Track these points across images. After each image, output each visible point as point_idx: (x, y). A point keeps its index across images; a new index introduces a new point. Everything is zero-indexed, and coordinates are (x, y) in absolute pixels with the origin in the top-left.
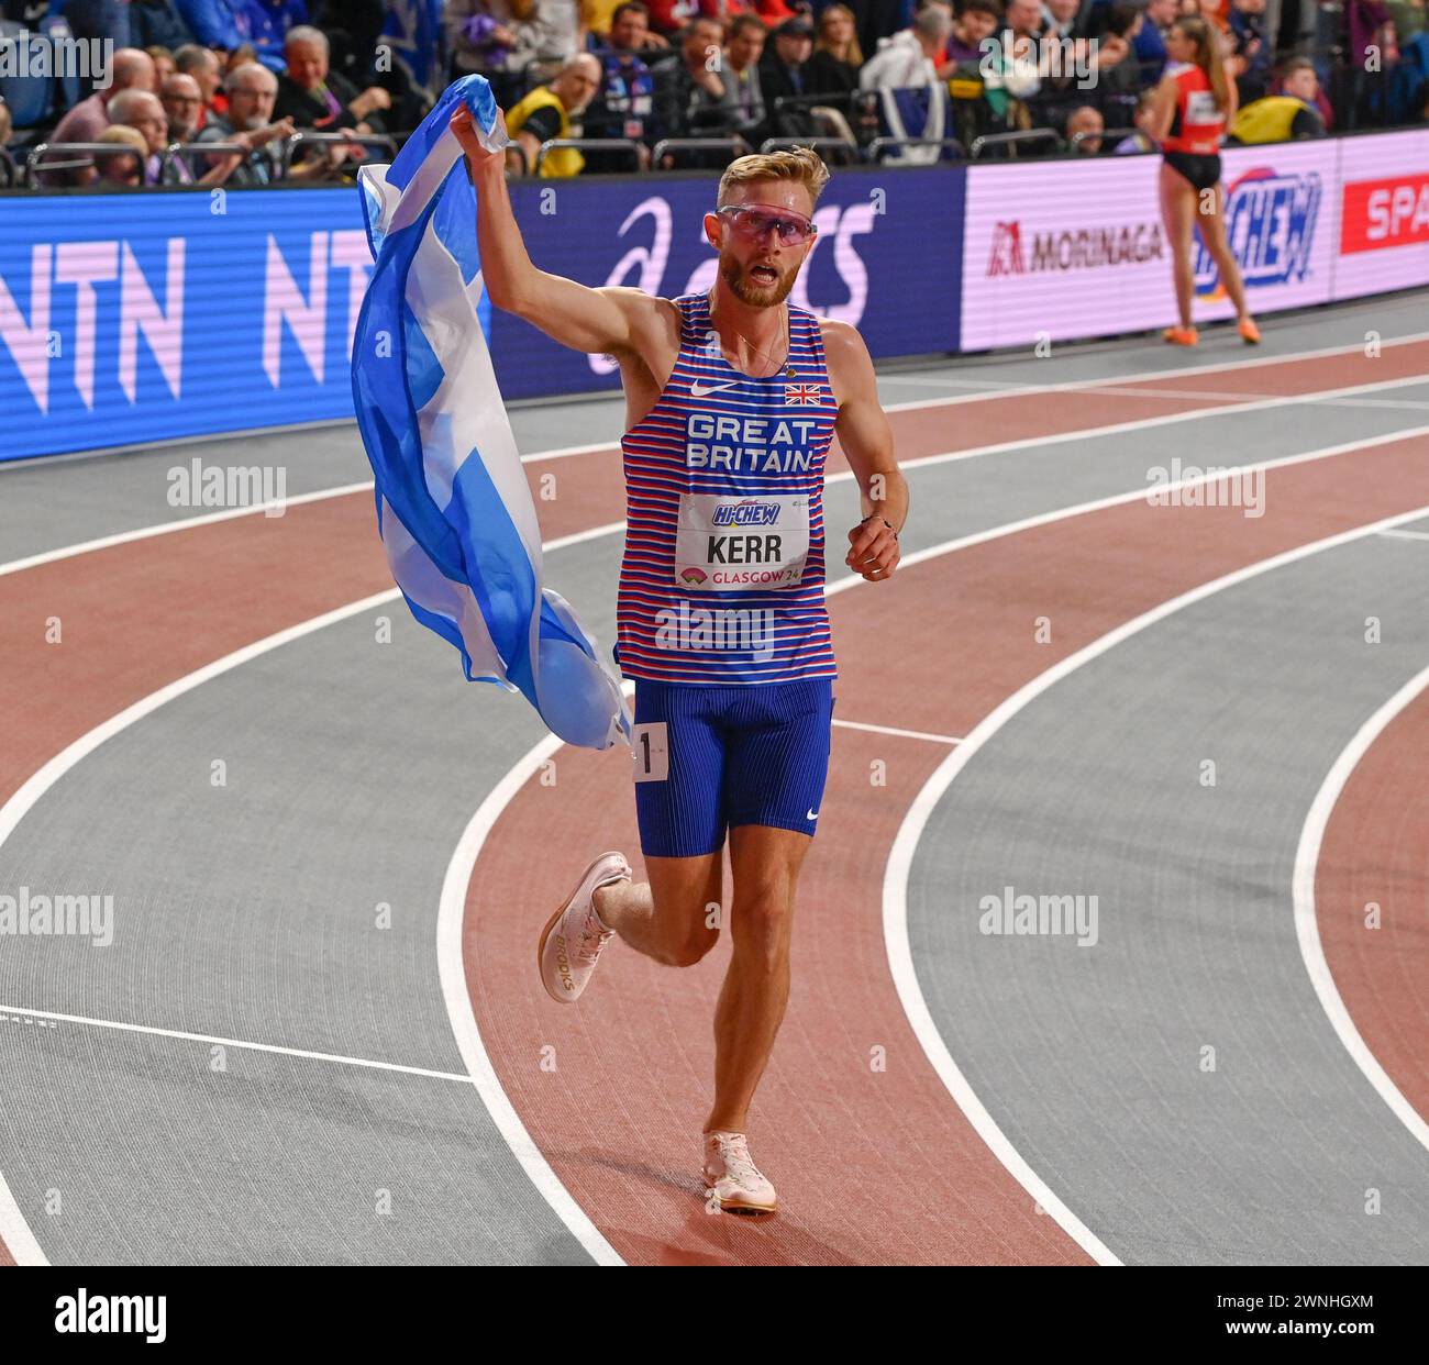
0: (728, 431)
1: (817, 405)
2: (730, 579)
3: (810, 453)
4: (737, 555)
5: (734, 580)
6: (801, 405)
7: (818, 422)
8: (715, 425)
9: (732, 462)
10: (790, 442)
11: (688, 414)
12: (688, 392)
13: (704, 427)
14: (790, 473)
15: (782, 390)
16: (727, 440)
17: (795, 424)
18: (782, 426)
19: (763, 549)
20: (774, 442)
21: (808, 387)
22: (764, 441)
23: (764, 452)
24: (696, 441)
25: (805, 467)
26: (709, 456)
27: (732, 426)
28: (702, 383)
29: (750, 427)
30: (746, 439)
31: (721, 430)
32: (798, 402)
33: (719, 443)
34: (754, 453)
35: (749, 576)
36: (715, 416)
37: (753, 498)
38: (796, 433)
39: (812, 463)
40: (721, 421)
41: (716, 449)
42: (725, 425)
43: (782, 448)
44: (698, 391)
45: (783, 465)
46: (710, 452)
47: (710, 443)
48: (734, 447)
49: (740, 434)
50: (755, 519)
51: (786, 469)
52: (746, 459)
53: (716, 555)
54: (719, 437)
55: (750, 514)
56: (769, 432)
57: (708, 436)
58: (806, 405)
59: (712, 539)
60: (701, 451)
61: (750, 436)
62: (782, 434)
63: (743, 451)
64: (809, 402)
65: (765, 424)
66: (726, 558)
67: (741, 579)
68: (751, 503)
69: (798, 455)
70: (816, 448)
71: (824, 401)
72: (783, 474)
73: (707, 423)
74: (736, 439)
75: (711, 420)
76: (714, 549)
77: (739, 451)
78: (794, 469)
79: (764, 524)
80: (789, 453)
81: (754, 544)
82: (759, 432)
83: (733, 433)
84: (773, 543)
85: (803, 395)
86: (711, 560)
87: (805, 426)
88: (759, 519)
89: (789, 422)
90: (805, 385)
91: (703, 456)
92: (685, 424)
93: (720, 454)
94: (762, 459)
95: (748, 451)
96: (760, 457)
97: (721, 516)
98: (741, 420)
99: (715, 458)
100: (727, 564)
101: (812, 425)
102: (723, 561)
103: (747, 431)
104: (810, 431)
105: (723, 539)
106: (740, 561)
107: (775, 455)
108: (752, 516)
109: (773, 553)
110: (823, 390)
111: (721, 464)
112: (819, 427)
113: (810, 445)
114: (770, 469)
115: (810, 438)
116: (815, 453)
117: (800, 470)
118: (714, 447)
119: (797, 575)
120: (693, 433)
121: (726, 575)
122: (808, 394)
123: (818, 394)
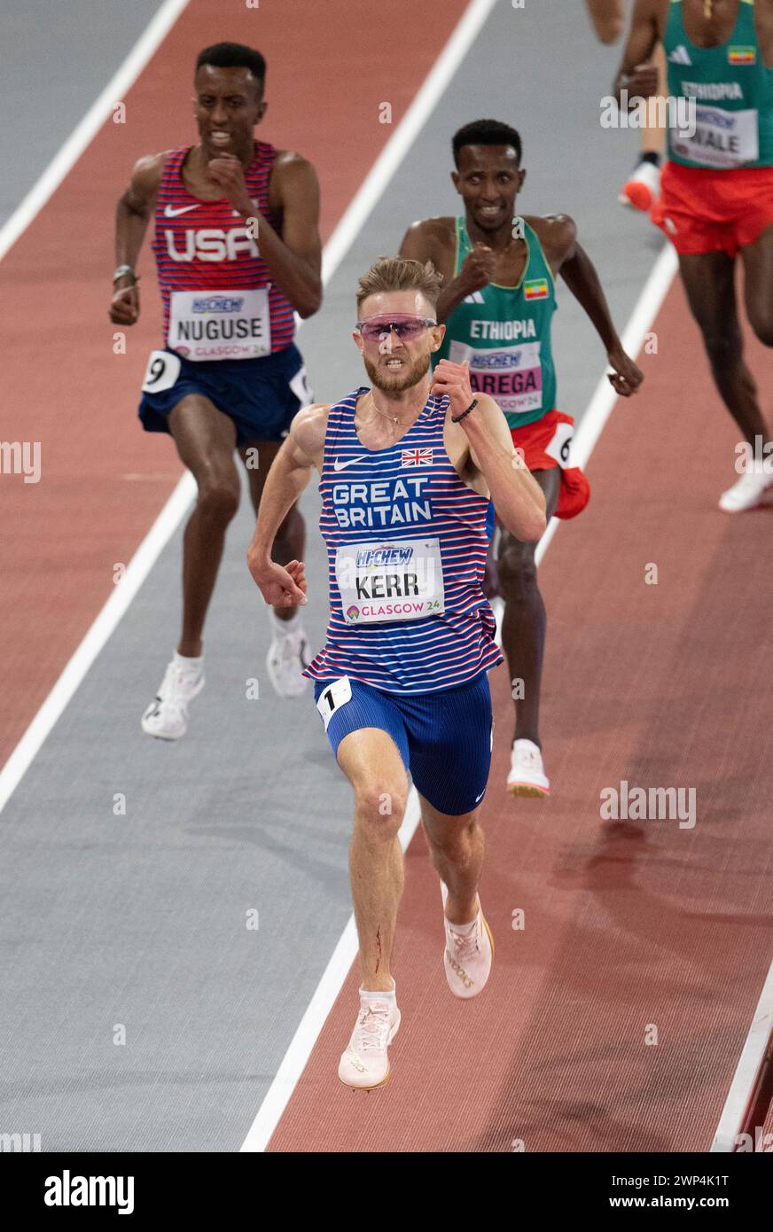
0: (359, 495)
1: (430, 464)
3: (427, 503)
4: (379, 591)
5: (379, 613)
6: (415, 466)
7: (430, 478)
8: (349, 491)
9: (366, 519)
10: (406, 496)
11: (332, 486)
12: (332, 469)
13: (342, 495)
15: (400, 456)
16: (358, 501)
17: (409, 481)
18: (400, 484)
19: (402, 585)
20: (394, 498)
21: (421, 451)
22: (388, 499)
23: (388, 508)
24: (340, 506)
25: (427, 515)
26: (349, 517)
27: (362, 491)
28: (341, 460)
29: (377, 490)
30: (374, 500)
32: (413, 464)
33: (354, 506)
34: (382, 510)
35: (392, 608)
36: (349, 485)
37: (388, 545)
38: (410, 489)
39: (432, 511)
41: (353, 510)
42: (357, 491)
43: (401, 501)
44: (339, 467)
45: (404, 516)
46: (349, 514)
47: (348, 506)
48: (365, 507)
49: (368, 496)
50: (392, 561)
51: (409, 520)
52: (376, 516)
53: (362, 593)
54: (353, 501)
55: (387, 556)
56: (390, 491)
57: (345, 501)
58: (420, 465)
59: (358, 579)
60: (343, 514)
61: (376, 496)
62: (401, 491)
63: (372, 510)
64: (422, 463)
65: (387, 485)
66: (370, 594)
67: (386, 611)
69: (415, 506)
70: (432, 499)
71: (435, 461)
72: (407, 524)
73: (344, 491)
74: (365, 501)
75: (346, 488)
76: (360, 588)
77: (369, 509)
78: (416, 518)
79: (401, 564)
80: (407, 505)
81: (393, 581)
82: (384, 492)
83: (363, 496)
84: (411, 580)
85: (417, 457)
86: (358, 597)
87: (418, 482)
88: (396, 560)
89: (404, 481)
90: (419, 449)
91: (345, 518)
92: (330, 495)
93: (357, 514)
94: (389, 514)
95: (376, 509)
96: (386, 512)
97: (362, 560)
98: (368, 485)
99: (354, 519)
100: (372, 599)
101: (425, 480)
102: (367, 596)
103: (374, 493)
104: (423, 486)
105: (366, 579)
106: (382, 596)
107: (396, 507)
109: (411, 588)
110: (435, 452)
111: (358, 522)
112: (432, 482)
113: (425, 497)
114: (396, 522)
115: (424, 491)
116: (432, 504)
117: (422, 519)
118: (351, 509)
119: (438, 605)
120: (337, 502)
121: (372, 608)
122: (421, 457)
123: (430, 456)
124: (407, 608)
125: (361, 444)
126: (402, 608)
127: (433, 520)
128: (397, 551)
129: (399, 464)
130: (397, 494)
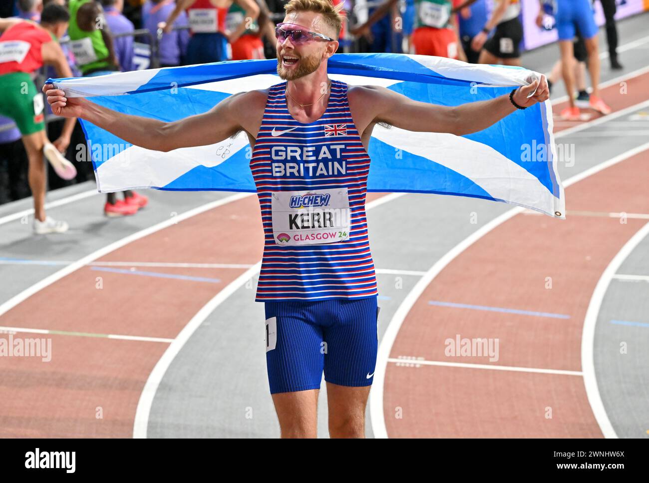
0: (294, 154)
1: (345, 135)
2: (303, 238)
3: (344, 163)
4: (306, 224)
5: (306, 239)
6: (335, 136)
7: (346, 145)
8: (286, 151)
9: (299, 171)
10: (330, 157)
12: (270, 135)
13: (280, 153)
14: (333, 176)
15: (323, 128)
16: (294, 159)
17: (332, 147)
18: (324, 149)
19: (322, 220)
20: (320, 158)
21: (338, 126)
22: (314, 158)
23: (314, 165)
24: (278, 161)
25: (343, 171)
26: (285, 169)
27: (296, 151)
28: (277, 129)
29: (307, 151)
30: (305, 158)
31: (290, 154)
32: (333, 135)
33: (290, 162)
34: (311, 166)
35: (315, 236)
36: (286, 147)
37: (313, 192)
38: (333, 152)
39: (347, 169)
40: (289, 149)
41: (288, 165)
42: (292, 151)
43: (325, 161)
44: (275, 134)
45: (328, 172)
46: (285, 167)
47: (285, 162)
48: (298, 163)
49: (301, 156)
50: (315, 203)
51: (331, 173)
52: (307, 170)
53: (293, 225)
54: (289, 158)
55: (312, 200)
56: (316, 153)
57: (283, 158)
58: (338, 136)
59: (290, 216)
60: (280, 167)
61: (307, 156)
62: (325, 153)
63: (304, 165)
64: (339, 134)
65: (314, 148)
67: (311, 238)
68: (312, 195)
69: (336, 164)
70: (348, 160)
71: (349, 133)
72: (329, 176)
73: (281, 151)
74: (299, 158)
75: (283, 148)
76: (292, 221)
77: (302, 165)
78: (336, 173)
79: (321, 206)
80: (330, 164)
81: (316, 218)
83: (297, 155)
84: (327, 216)
85: (336, 130)
86: (291, 228)
87: (338, 148)
88: (318, 203)
89: (328, 146)
90: (336, 125)
91: (282, 169)
92: (270, 153)
93: (291, 168)
94: (315, 169)
95: (306, 165)
96: (313, 168)
97: (294, 202)
98: (301, 148)
99: (289, 171)
100: (301, 229)
101: (343, 147)
102: (298, 227)
103: (305, 154)
104: (342, 150)
105: (296, 216)
106: (308, 227)
107: (321, 165)
108: (314, 201)
109: (328, 223)
110: (348, 127)
111: (292, 174)
112: (347, 148)
113: (343, 158)
114: (320, 174)
115: (343, 154)
116: (347, 163)
117: (340, 174)
118: (287, 164)
119: (346, 235)
120: (274, 158)
121: (301, 235)
122: (339, 130)
123: (345, 130)
124: (325, 236)
125: (293, 119)
126: (321, 235)
127: (347, 175)
128: (319, 197)
129: (323, 134)
130: (321, 156)
